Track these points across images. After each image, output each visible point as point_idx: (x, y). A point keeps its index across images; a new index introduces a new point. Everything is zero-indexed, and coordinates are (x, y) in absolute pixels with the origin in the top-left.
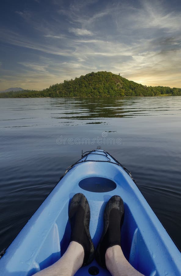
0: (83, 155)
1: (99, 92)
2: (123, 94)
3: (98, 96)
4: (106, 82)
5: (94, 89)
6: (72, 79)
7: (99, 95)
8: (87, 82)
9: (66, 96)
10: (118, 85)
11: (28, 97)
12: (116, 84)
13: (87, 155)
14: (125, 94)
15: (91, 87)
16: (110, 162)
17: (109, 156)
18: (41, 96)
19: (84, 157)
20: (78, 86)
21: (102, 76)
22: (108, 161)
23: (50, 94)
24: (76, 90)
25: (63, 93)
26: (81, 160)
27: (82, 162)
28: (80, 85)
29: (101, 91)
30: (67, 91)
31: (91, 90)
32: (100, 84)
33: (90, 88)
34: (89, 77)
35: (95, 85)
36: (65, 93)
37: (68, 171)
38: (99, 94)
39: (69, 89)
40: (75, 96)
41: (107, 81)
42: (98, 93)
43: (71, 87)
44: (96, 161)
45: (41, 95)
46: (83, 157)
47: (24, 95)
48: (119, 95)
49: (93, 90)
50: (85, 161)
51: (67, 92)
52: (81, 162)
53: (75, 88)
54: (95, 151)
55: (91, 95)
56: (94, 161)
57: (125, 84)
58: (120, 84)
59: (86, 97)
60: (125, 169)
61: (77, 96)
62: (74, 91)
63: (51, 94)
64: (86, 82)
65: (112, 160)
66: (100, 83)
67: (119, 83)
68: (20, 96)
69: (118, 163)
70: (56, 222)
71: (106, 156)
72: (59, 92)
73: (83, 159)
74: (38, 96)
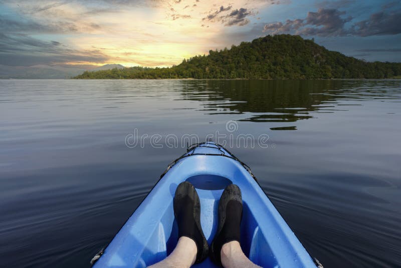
0: (189, 149)
1: (286, 71)
2: (330, 74)
3: (283, 76)
4: (294, 52)
5: (275, 64)
6: (226, 48)
7: (285, 76)
8: (259, 52)
9: (223, 76)
10: (317, 58)
11: (155, 78)
12: (313, 56)
13: (194, 148)
14: (333, 74)
15: (268, 60)
16: (224, 156)
17: (222, 149)
18: (178, 76)
19: (190, 151)
20: (242, 59)
21: (287, 41)
22: (221, 155)
23: (192, 73)
24: (240, 67)
25: (218, 70)
26: (186, 154)
27: (189, 155)
28: (245, 57)
29: (289, 68)
30: (223, 67)
31: (269, 66)
32: (284, 57)
33: (267, 62)
34: (261, 44)
35: (275, 57)
36: (220, 71)
37: (171, 167)
38: (284, 74)
39: (226, 64)
40: (239, 77)
41: (295, 49)
42: (282, 72)
43: (229, 61)
44: (207, 155)
45: (177, 73)
46: (188, 151)
47: (148, 75)
48: (322, 76)
49: (273, 67)
50: (192, 155)
51: (224, 70)
52: (187, 156)
53: (239, 63)
54: (204, 143)
55: (270, 76)
56: (204, 154)
57: (329, 57)
58: (320, 57)
59: (260, 79)
60: (243, 164)
61: (244, 76)
62: (237, 68)
63: (195, 72)
64: (257, 53)
65: (226, 154)
66: (283, 55)
67: (318, 54)
68: (143, 76)
69: (234, 157)
70: (161, 221)
71: (219, 149)
72: (209, 70)
73: (190, 153)
74: (173, 76)
